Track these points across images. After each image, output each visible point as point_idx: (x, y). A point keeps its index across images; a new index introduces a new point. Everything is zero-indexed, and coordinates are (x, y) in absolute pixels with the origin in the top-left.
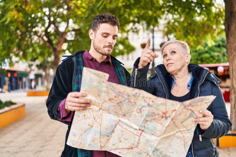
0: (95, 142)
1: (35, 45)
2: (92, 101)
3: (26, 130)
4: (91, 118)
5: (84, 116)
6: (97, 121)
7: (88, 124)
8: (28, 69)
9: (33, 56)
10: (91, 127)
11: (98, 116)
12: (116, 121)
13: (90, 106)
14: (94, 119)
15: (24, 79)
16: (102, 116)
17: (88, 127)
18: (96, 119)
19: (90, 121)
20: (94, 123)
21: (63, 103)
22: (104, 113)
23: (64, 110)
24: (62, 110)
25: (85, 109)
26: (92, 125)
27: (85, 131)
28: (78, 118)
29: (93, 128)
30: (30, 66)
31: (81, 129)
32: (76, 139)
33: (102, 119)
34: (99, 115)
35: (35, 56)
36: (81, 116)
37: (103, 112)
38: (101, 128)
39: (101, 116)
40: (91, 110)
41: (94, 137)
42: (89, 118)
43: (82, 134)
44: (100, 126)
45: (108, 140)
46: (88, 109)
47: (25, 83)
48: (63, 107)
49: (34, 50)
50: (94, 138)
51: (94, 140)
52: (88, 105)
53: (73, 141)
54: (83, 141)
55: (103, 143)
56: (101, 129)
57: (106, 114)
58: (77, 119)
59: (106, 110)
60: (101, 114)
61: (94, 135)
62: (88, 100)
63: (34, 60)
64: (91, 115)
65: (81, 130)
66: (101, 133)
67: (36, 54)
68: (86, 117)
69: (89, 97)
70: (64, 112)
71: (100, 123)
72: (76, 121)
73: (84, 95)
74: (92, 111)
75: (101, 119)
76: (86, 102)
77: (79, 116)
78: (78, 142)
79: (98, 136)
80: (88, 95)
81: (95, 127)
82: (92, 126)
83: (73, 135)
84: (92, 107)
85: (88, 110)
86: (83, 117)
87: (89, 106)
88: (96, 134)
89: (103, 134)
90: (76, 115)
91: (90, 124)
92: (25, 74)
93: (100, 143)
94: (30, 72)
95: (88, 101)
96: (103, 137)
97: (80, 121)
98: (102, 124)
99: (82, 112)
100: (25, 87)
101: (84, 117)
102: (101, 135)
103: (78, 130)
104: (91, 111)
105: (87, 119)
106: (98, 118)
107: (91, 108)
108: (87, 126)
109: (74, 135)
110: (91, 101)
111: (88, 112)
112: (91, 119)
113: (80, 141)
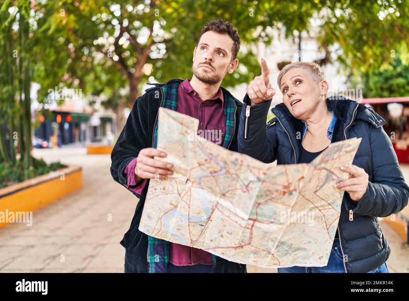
0: (183, 232)
1: (99, 69)
2: (175, 166)
3: (84, 210)
4: (174, 193)
5: (164, 189)
6: (183, 199)
7: (169, 202)
8: (89, 110)
9: (95, 88)
10: (174, 207)
11: (186, 192)
12: (213, 202)
13: (172, 174)
14: (178, 195)
15: (83, 126)
16: (191, 191)
17: (169, 207)
18: (182, 196)
19: (173, 198)
20: (179, 202)
21: (133, 164)
22: (195, 187)
23: (133, 175)
24: (130, 174)
25: (165, 179)
26: (177, 204)
27: (165, 213)
28: (154, 191)
29: (178, 209)
30: (92, 103)
31: (160, 209)
32: (152, 223)
33: (191, 196)
34: (187, 189)
35: (99, 87)
36: (160, 190)
37: (192, 185)
38: (189, 210)
39: (189, 192)
40: (173, 179)
41: (180, 224)
42: (171, 193)
43: (161, 218)
44: (188, 207)
45: (202, 232)
46: (170, 178)
47: (85, 133)
48: (132, 170)
49: (97, 78)
50: (179, 226)
51: (179, 228)
52: (169, 172)
53: (147, 225)
54: (163, 228)
55: (194, 235)
56: (189, 212)
57: (198, 190)
58: (153, 193)
59: (196, 183)
60: (189, 189)
61: (179, 220)
62: (168, 163)
63: (97, 93)
64: (174, 189)
65: (160, 211)
66: (190, 219)
67: (101, 83)
68: (166, 191)
69: (171, 159)
70: (132, 178)
71: (188, 203)
72: (152, 197)
73: (162, 154)
74: (176, 182)
75: (189, 196)
76: (165, 167)
77: (155, 189)
78: (155, 228)
79: (185, 223)
80: (169, 156)
81: (181, 208)
82: (176, 207)
83: (147, 216)
84: (175, 175)
85: (169, 180)
86: (162, 191)
87: (170, 175)
88: (183, 220)
89: (193, 220)
90: (152, 187)
91: (173, 203)
92: (84, 118)
93: (190, 234)
94: (92, 114)
95: (168, 166)
96: (194, 226)
97: (156, 197)
98: (191, 204)
99: (161, 183)
100: (85, 139)
101: (164, 191)
102: (189, 222)
103: (155, 211)
104: (173, 182)
105: (167, 194)
106: (185, 195)
107: (174, 178)
108: (169, 205)
109: (149, 217)
110: (173, 166)
111: (169, 183)
112: (174, 195)
113: (157, 227)
